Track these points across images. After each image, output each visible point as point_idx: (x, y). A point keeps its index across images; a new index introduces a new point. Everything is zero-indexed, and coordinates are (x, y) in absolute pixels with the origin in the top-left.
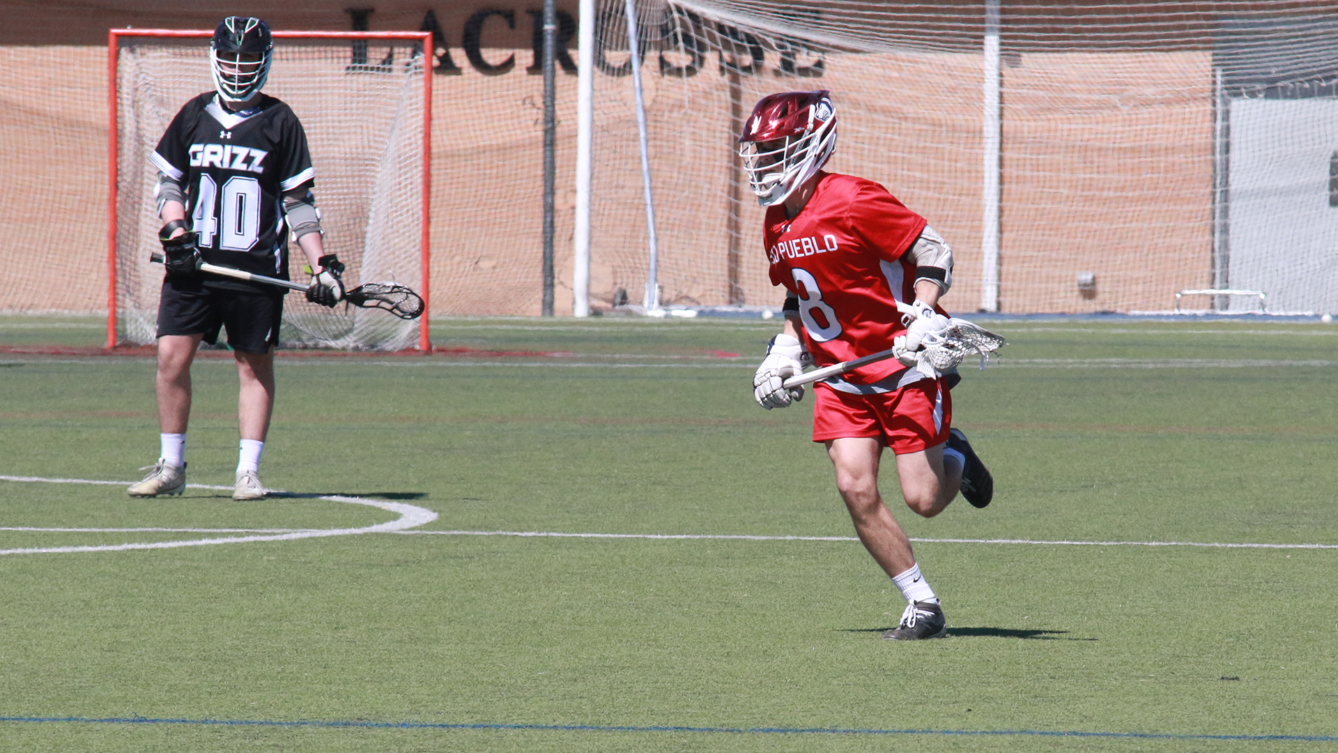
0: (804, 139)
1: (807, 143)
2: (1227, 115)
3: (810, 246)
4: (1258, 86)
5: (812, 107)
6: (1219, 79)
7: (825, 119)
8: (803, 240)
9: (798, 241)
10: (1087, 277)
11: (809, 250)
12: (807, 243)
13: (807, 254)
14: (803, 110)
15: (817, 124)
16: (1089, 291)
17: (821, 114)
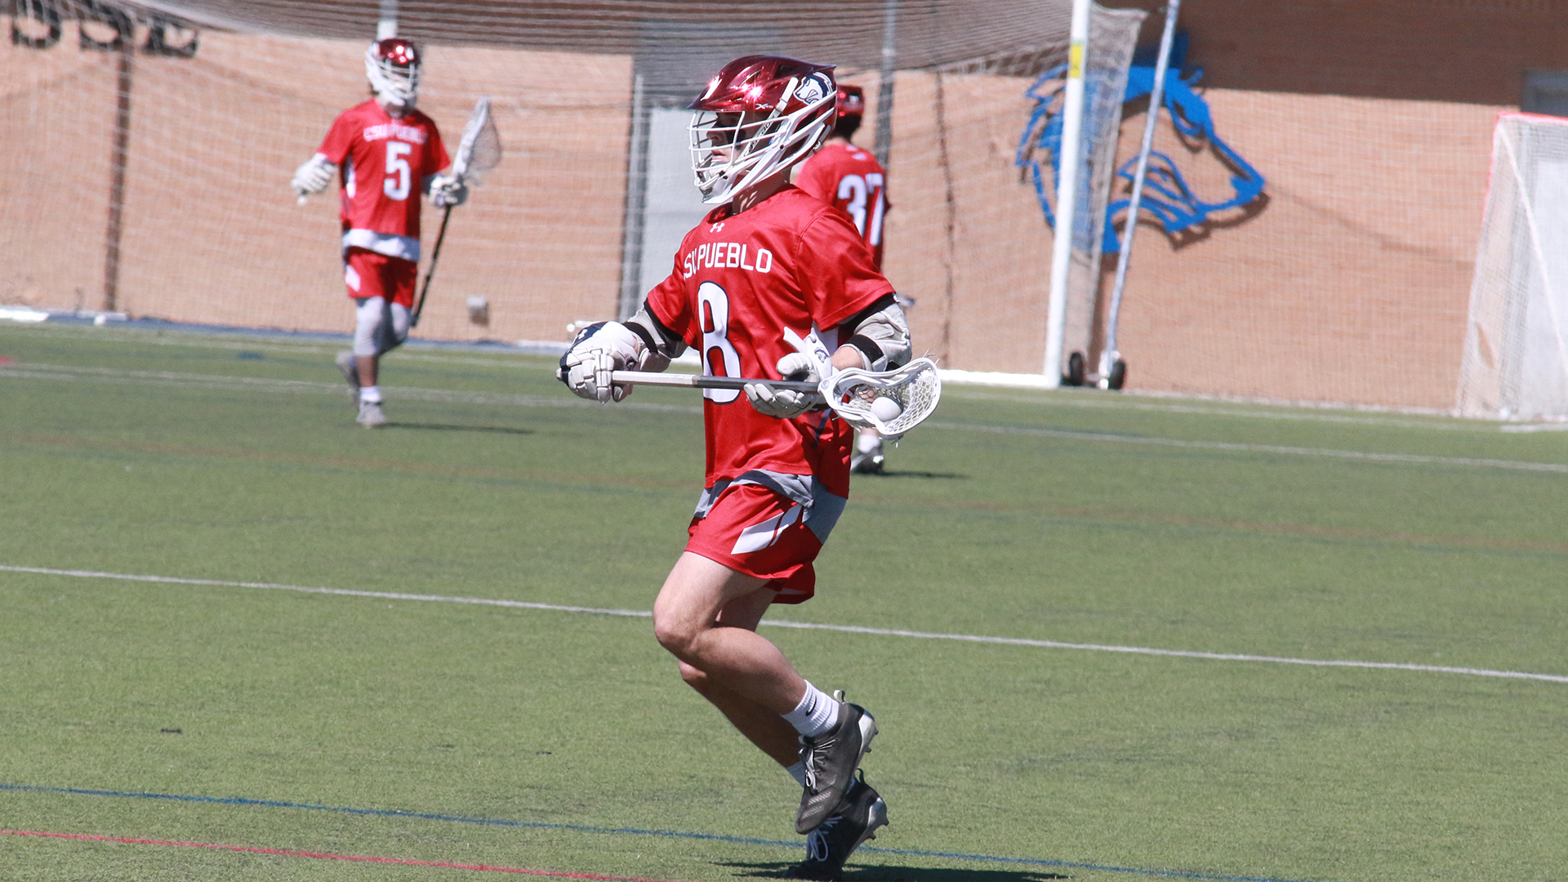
0: (771, 120)
1: (775, 127)
2: (646, 128)
3: (736, 256)
4: (672, 99)
5: (794, 81)
6: (639, 87)
7: (809, 100)
8: (732, 245)
9: (724, 245)
10: (477, 301)
11: (733, 260)
12: (734, 250)
13: (729, 265)
14: (782, 81)
15: (794, 105)
16: (480, 317)
17: (804, 92)
